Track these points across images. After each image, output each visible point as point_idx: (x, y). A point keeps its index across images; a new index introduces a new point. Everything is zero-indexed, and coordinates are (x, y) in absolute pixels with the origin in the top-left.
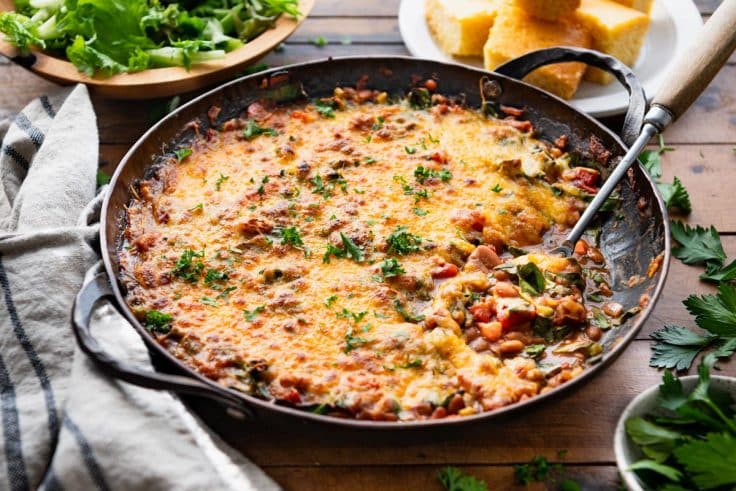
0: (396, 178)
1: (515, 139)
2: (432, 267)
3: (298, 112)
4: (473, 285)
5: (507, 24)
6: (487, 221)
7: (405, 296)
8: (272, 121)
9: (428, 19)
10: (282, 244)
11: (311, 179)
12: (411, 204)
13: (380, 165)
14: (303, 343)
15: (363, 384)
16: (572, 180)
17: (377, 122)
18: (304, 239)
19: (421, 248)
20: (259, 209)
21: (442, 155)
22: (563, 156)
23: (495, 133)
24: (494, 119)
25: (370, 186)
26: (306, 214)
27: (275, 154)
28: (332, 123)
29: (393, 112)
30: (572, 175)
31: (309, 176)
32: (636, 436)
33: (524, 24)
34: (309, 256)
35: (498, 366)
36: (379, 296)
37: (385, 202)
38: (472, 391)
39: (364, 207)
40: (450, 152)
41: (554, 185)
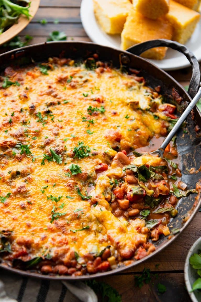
0: (78, 113)
1: (136, 87)
2: (95, 165)
3: (30, 72)
4: (115, 176)
5: (133, 21)
6: (123, 136)
7: (82, 184)
8: (16, 77)
9: (95, 12)
10: (21, 154)
11: (36, 114)
12: (85, 127)
13: (71, 104)
14: (29, 216)
15: (60, 242)
16: (163, 111)
17: (69, 78)
18: (31, 150)
19: (90, 155)
20: (10, 132)
21: (101, 98)
22: (159, 97)
23: (127, 84)
24: (126, 75)
25: (65, 117)
26: (33, 135)
27: (18, 98)
28: (47, 78)
29: (77, 72)
30: (163, 108)
31: (35, 113)
32: (194, 265)
33: (141, 21)
34: (35, 161)
35: (128, 226)
36: (69, 186)
37: (72, 127)
38: (114, 245)
39: (63, 130)
40: (105, 96)
41: (155, 114)
